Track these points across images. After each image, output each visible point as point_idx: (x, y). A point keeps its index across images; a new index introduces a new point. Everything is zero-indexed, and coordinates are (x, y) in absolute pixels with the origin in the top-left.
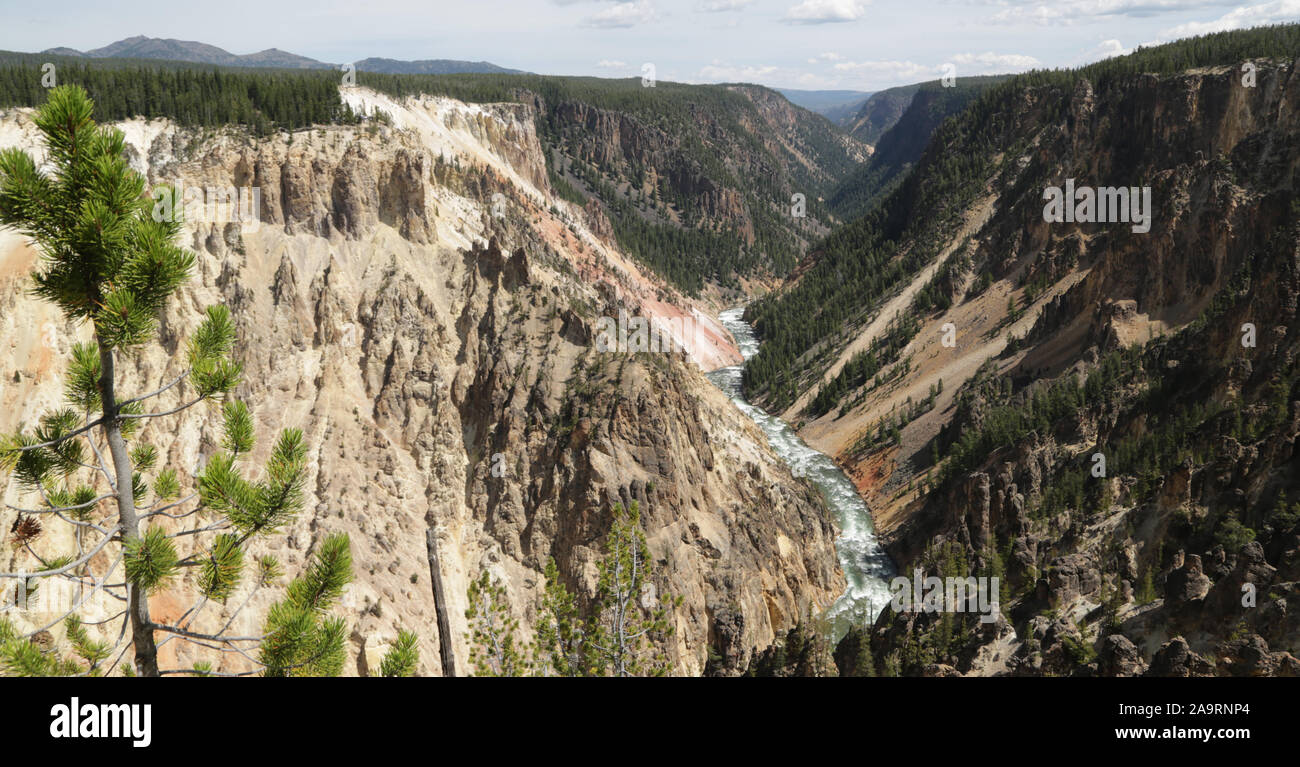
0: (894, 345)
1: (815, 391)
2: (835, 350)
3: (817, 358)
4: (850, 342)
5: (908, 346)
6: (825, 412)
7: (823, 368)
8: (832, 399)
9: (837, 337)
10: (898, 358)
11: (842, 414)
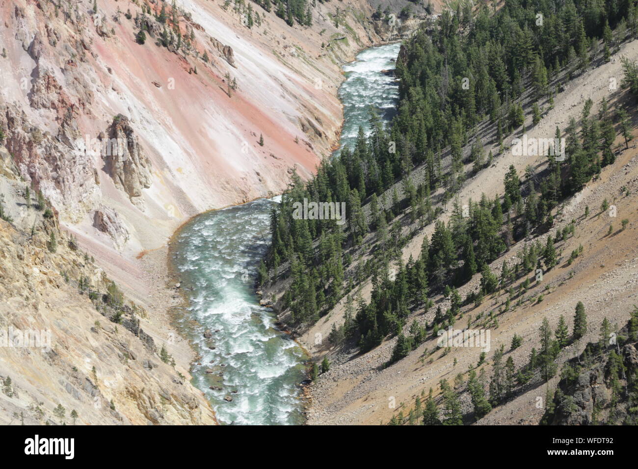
0: (548, 196)
1: (366, 292)
2: (441, 191)
3: (399, 207)
4: (473, 174)
5: (579, 198)
6: (372, 344)
7: (406, 231)
8: (390, 316)
9: (446, 161)
10: (549, 225)
11: (398, 355)
